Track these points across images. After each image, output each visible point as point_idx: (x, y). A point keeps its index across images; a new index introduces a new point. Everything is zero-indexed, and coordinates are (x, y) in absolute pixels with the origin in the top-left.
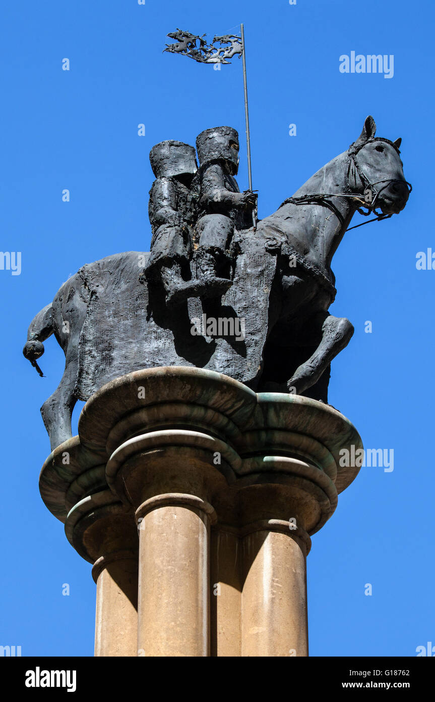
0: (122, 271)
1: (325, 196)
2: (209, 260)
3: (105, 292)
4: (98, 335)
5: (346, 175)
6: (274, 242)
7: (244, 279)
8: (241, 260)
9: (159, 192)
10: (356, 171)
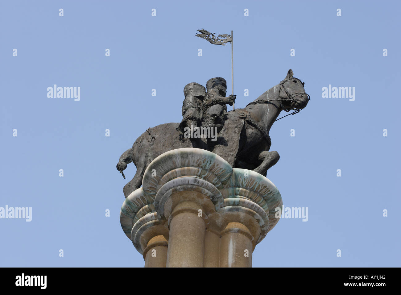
0: (168, 129)
1: (268, 101)
2: (211, 120)
3: (159, 137)
4: (154, 154)
5: (279, 92)
6: (244, 114)
7: (228, 129)
8: (226, 122)
9: (188, 100)
10: (284, 90)
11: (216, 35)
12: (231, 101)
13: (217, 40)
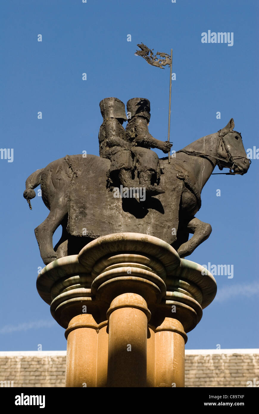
0: (91, 165)
2: (148, 175)
3: (82, 175)
5: (217, 147)
6: (182, 174)
8: (163, 179)
10: (224, 146)
11: (155, 53)
12: (167, 150)
13: (154, 59)
